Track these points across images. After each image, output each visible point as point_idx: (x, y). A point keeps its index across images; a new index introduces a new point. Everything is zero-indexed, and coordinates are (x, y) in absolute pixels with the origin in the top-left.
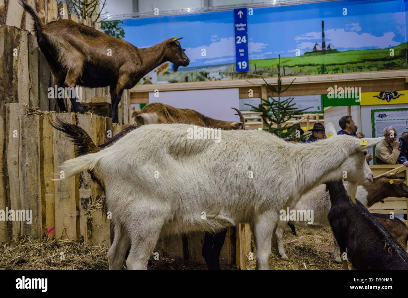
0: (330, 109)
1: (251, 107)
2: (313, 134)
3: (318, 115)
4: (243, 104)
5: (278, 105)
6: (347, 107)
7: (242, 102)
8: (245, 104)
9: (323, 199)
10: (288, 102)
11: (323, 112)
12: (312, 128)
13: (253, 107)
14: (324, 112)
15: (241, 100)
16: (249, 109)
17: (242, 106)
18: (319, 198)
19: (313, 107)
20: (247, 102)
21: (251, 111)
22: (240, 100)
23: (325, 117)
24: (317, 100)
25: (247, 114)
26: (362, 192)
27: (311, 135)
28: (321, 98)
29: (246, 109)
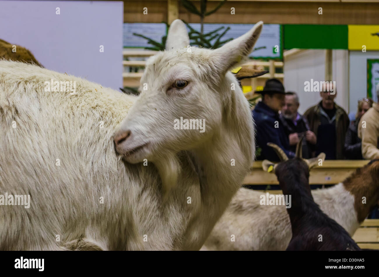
0: (295, 54)
1: (146, 41)
2: (263, 99)
3: (273, 65)
4: (131, 35)
5: (199, 40)
6: (325, 52)
7: (129, 31)
8: (135, 34)
9: (281, 224)
10: (217, 35)
11: (281, 59)
12: (261, 88)
13: (151, 41)
14: (285, 59)
15: (127, 25)
16: (141, 45)
17: (128, 38)
18: (273, 221)
19: (264, 47)
20: (140, 32)
21: (147, 48)
22: (124, 27)
23: (285, 69)
24: (272, 36)
25: (139, 56)
26: (345, 198)
27: (259, 102)
28: (280, 32)
29: (137, 45)
